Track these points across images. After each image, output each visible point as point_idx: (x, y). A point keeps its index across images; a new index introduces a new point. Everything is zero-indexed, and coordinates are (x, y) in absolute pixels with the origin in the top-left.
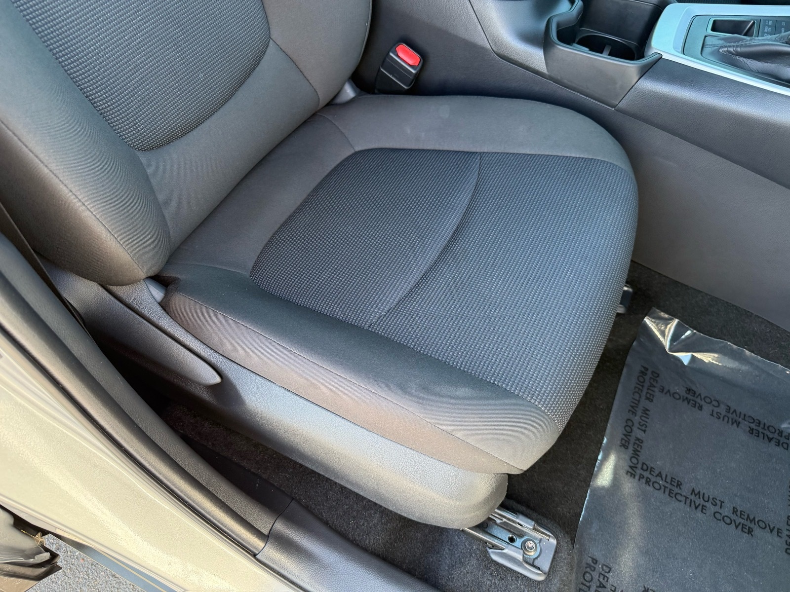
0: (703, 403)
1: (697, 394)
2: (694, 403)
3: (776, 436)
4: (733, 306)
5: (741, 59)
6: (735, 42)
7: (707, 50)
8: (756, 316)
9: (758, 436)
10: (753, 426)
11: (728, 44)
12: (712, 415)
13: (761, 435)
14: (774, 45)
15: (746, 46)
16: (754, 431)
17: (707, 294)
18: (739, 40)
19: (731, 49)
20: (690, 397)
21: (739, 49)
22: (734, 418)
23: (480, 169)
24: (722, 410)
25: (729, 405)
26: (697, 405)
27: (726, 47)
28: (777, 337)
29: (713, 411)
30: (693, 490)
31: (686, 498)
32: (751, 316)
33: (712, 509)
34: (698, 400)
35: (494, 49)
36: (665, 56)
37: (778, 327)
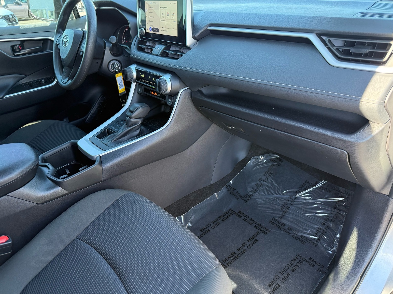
0: (208, 229)
1: (203, 228)
2: (206, 231)
3: (227, 215)
4: (183, 198)
5: (120, 139)
6: (113, 137)
7: (108, 144)
8: (190, 194)
9: (225, 220)
10: (221, 219)
11: (112, 139)
12: (213, 229)
13: (225, 219)
14: (125, 130)
15: (118, 135)
16: (223, 220)
17: (175, 203)
18: (114, 136)
19: (115, 139)
20: (204, 232)
21: (117, 138)
22: (216, 223)
23: (85, 242)
24: (212, 225)
25: (211, 221)
26: (208, 231)
27: (112, 140)
28: (199, 193)
29: (212, 227)
30: (238, 250)
31: (240, 253)
32: (189, 195)
33: (245, 248)
34: (206, 230)
35: (38, 203)
36: (101, 155)
37: (196, 191)
